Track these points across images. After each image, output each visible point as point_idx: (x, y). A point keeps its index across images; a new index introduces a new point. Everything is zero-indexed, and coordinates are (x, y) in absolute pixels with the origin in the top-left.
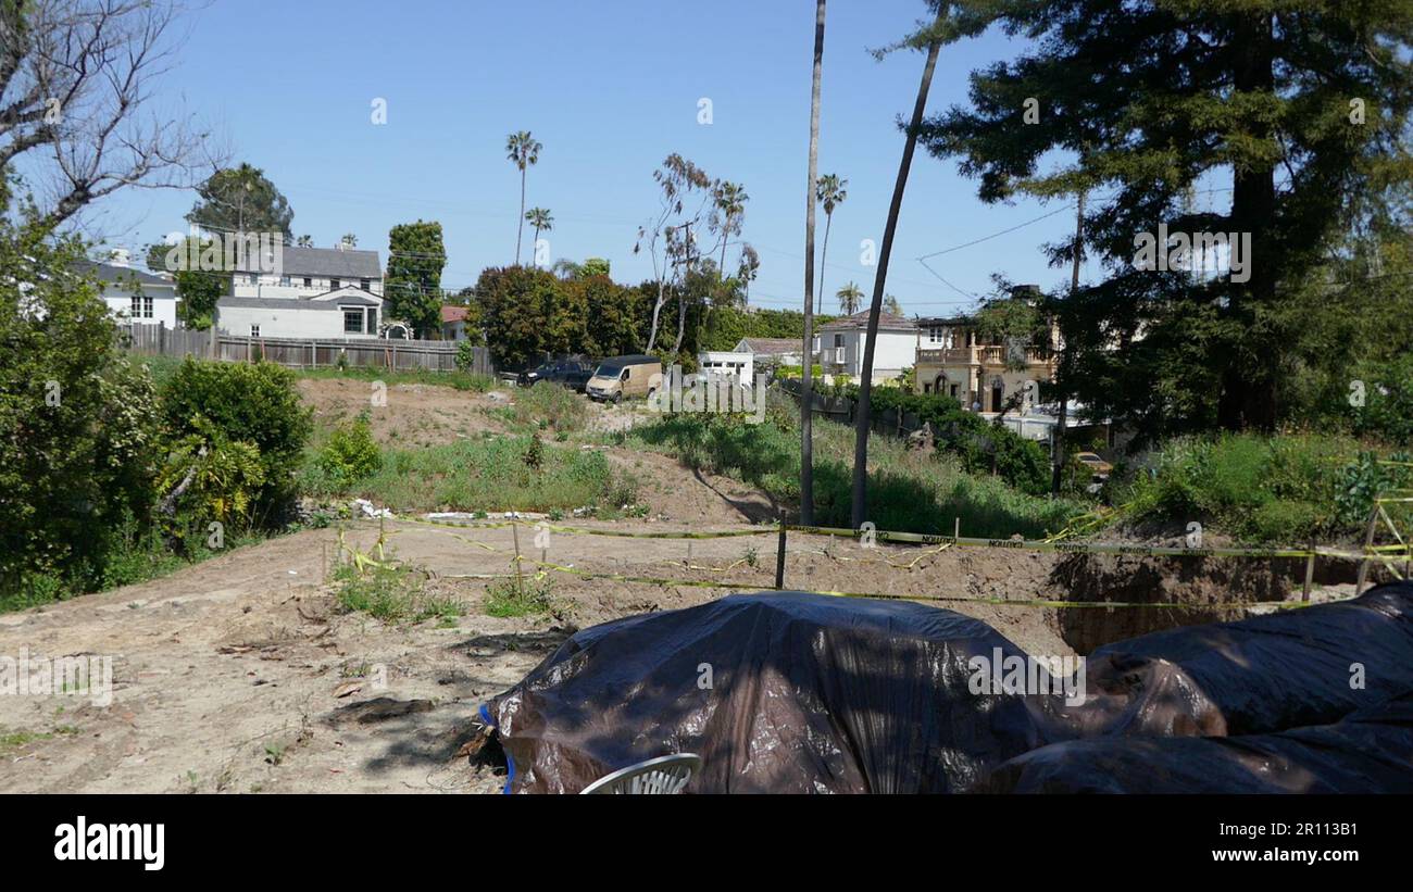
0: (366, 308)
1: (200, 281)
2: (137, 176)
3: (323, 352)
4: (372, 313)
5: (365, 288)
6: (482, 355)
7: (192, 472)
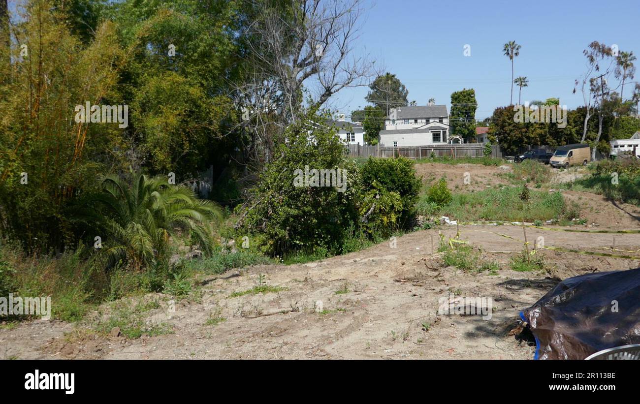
0: (442, 131)
1: (372, 125)
2: (348, 83)
3: (424, 151)
4: (444, 133)
5: (441, 121)
6: (496, 149)
7: (374, 205)
